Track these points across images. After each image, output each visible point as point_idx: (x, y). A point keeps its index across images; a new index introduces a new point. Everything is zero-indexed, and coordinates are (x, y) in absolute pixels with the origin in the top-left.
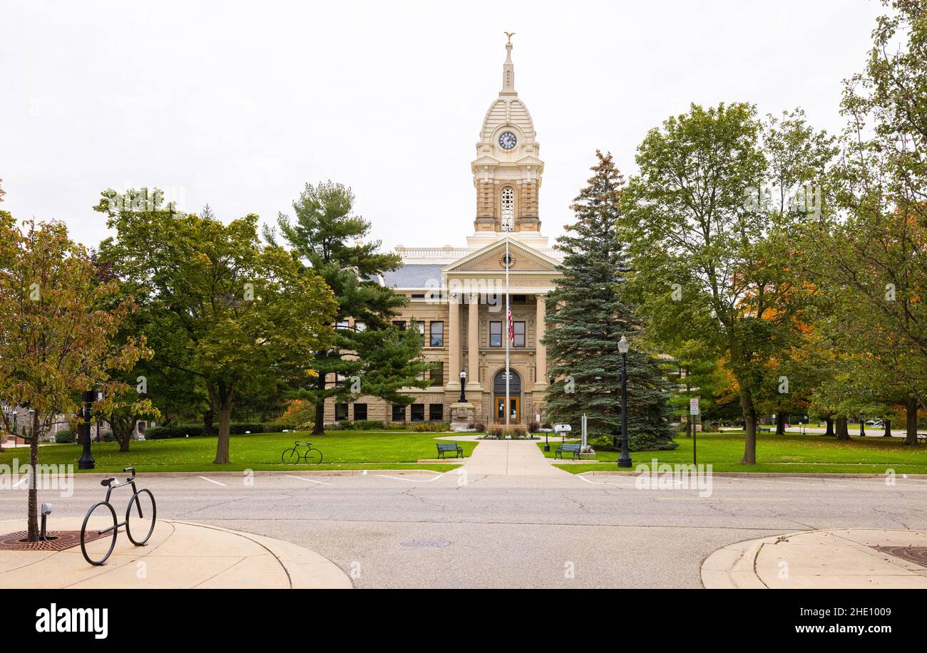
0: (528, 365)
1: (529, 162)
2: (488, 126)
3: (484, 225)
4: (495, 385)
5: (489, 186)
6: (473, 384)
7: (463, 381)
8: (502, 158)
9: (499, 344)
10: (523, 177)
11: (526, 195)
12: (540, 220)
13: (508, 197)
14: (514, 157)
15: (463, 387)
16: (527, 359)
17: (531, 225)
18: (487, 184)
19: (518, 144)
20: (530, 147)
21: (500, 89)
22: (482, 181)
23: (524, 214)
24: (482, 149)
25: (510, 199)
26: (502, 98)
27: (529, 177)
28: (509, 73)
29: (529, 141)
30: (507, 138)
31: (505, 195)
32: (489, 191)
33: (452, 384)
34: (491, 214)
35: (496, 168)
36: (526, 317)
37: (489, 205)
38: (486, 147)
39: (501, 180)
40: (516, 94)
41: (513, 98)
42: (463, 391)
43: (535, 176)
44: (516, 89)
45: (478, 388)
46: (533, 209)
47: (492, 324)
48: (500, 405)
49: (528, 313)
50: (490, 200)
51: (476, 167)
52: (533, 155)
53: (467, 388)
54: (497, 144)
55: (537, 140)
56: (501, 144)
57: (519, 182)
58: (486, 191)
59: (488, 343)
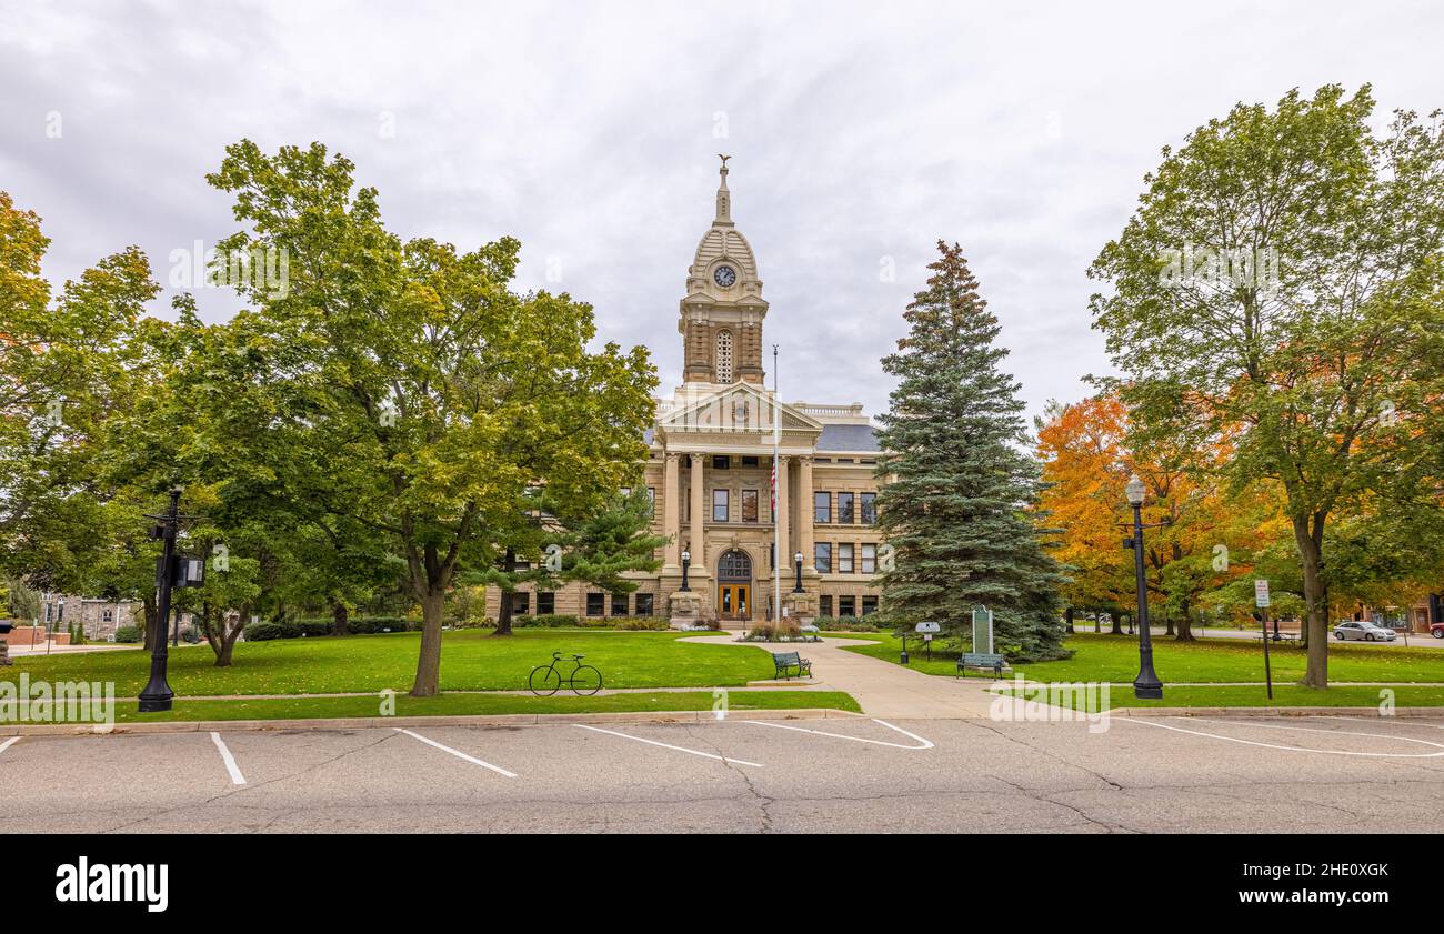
0: (761, 544)
1: (752, 301)
2: (701, 258)
3: (697, 375)
4: (720, 570)
5: (703, 328)
6: (698, 569)
7: (686, 564)
8: (719, 296)
9: (723, 518)
10: (744, 319)
11: (747, 341)
12: (764, 371)
13: (724, 343)
14: (733, 297)
15: (685, 572)
16: (761, 538)
17: (753, 377)
18: (700, 326)
19: (738, 281)
20: (751, 285)
21: (714, 218)
22: (694, 322)
23: (745, 363)
24: (694, 284)
25: (727, 346)
26: (716, 228)
27: (751, 320)
28: (723, 201)
29: (750, 278)
30: (723, 274)
31: (721, 340)
32: (704, 334)
33: (671, 568)
34: (705, 362)
35: (712, 308)
36: (759, 484)
37: (703, 351)
38: (700, 283)
39: (716, 322)
40: (732, 225)
41: (730, 229)
42: (685, 577)
43: (758, 320)
44: (733, 218)
45: (703, 573)
46: (755, 358)
47: (716, 493)
48: (725, 596)
49: (762, 479)
50: (704, 345)
51: (688, 305)
52: (755, 294)
53: (690, 573)
54: (712, 280)
55: (759, 278)
56: (717, 281)
57: (738, 326)
58: (700, 334)
59: (711, 516)
